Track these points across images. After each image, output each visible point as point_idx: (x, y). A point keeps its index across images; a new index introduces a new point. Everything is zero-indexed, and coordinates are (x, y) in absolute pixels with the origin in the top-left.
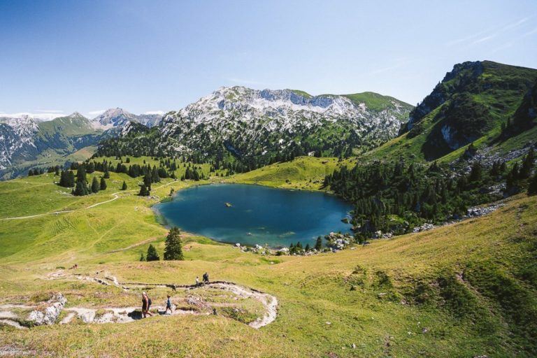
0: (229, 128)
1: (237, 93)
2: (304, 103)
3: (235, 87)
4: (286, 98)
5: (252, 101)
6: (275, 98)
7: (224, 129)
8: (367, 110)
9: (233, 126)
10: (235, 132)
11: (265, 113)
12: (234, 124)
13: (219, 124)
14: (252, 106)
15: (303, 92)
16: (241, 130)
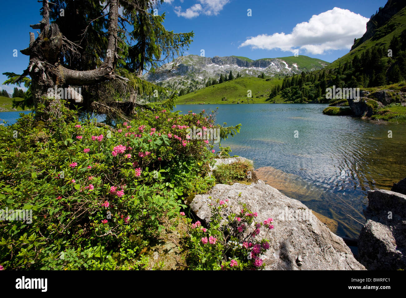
0: (183, 85)
1: (192, 60)
2: (247, 66)
3: (190, 56)
4: (232, 63)
5: (204, 66)
6: (223, 62)
7: (179, 86)
8: (298, 68)
9: (186, 83)
10: (187, 87)
11: (215, 75)
12: (188, 82)
13: (176, 82)
14: (203, 69)
15: (246, 58)
16: (193, 86)
